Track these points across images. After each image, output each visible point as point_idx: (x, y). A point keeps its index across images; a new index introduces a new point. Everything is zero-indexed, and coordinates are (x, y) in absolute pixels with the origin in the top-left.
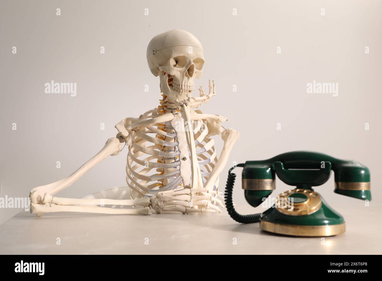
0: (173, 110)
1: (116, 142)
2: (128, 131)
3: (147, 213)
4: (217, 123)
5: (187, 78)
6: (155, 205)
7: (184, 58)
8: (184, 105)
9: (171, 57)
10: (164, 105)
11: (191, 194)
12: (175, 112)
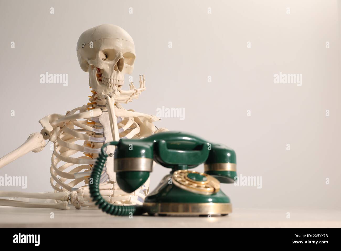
0: (103, 108)
1: (38, 137)
2: (53, 126)
3: (65, 207)
4: (149, 122)
5: (116, 71)
6: (74, 200)
7: (114, 51)
8: (109, 97)
9: (100, 50)
10: (94, 101)
11: (113, 189)
12: (104, 109)
